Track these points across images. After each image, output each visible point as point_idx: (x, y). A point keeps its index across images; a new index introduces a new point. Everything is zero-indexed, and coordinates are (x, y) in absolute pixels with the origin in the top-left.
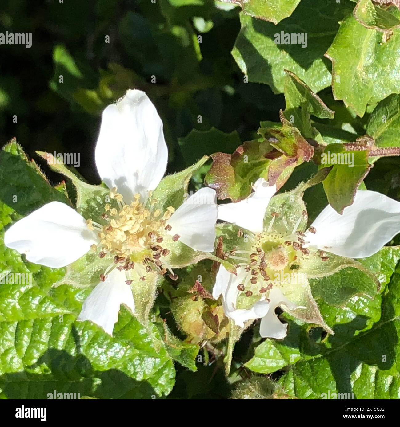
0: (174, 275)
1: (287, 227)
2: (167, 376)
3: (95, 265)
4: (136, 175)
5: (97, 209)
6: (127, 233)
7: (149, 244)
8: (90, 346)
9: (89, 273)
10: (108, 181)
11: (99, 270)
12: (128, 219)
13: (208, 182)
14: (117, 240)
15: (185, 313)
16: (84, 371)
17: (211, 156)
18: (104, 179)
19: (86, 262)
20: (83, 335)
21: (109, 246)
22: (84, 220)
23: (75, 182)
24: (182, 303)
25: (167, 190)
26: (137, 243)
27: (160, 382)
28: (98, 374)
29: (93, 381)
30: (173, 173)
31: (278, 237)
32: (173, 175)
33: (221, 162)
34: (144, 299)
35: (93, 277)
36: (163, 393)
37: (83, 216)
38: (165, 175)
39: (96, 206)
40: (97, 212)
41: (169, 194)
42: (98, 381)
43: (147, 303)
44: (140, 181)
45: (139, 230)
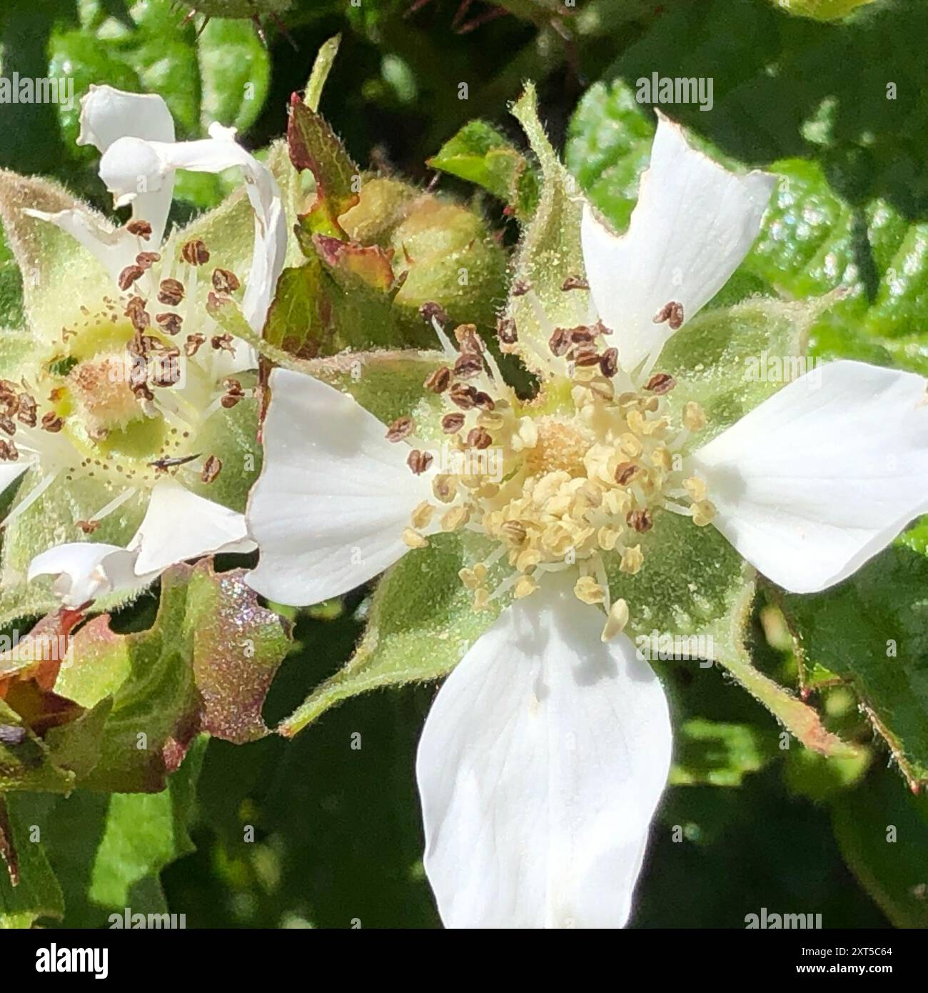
0: (434, 321)
1: (72, 502)
2: (593, 145)
3: (713, 385)
4: (541, 692)
5: (692, 587)
6: (578, 471)
7: (498, 417)
8: (825, 233)
9: (737, 359)
10: (636, 672)
11: (700, 367)
12: (566, 517)
13: (278, 626)
14: (611, 444)
15: (455, 256)
16: (849, 155)
17: (267, 731)
18: (649, 680)
19: (743, 400)
20: (842, 268)
21: (634, 416)
22: (735, 540)
23: (743, 657)
24: (465, 293)
25: (444, 636)
26: (546, 435)
27: (616, 125)
28: (812, 150)
29: (834, 133)
30: (410, 686)
31: (98, 463)
32: (411, 679)
33: (234, 703)
34: (556, 262)
35: (724, 343)
36: (610, 91)
37: (737, 557)
38: (440, 681)
39: (697, 598)
40: (696, 576)
41: (441, 623)
42: (816, 131)
43: (543, 246)
44: (527, 670)
45: (538, 480)
